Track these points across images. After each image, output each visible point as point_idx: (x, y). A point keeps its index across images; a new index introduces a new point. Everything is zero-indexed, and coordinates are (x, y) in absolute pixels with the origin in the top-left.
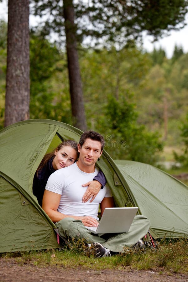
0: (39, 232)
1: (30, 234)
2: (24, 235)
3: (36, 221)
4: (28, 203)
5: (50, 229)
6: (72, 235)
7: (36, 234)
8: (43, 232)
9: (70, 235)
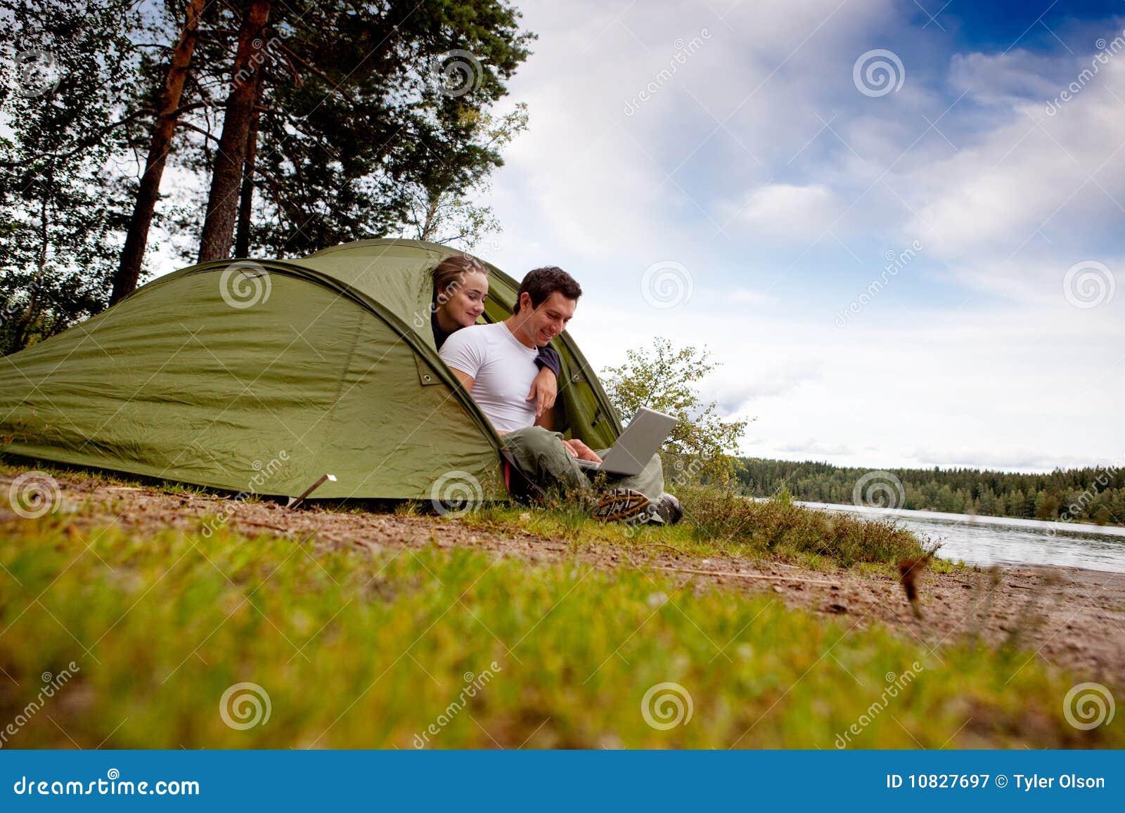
0: (466, 456)
1: (447, 461)
2: (432, 461)
3: (456, 428)
4: (436, 380)
5: (490, 452)
6: (555, 468)
7: (459, 460)
8: (477, 458)
9: (550, 467)
